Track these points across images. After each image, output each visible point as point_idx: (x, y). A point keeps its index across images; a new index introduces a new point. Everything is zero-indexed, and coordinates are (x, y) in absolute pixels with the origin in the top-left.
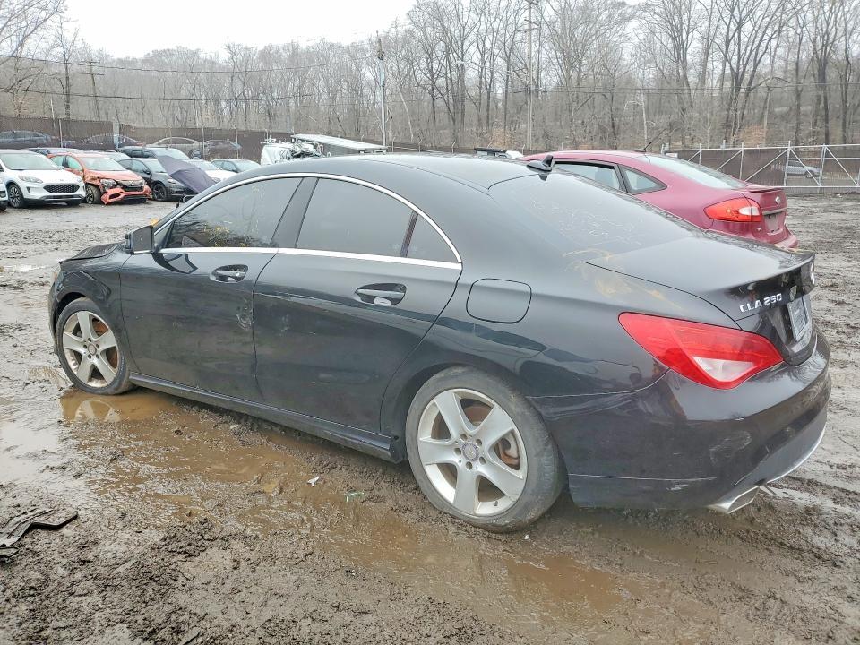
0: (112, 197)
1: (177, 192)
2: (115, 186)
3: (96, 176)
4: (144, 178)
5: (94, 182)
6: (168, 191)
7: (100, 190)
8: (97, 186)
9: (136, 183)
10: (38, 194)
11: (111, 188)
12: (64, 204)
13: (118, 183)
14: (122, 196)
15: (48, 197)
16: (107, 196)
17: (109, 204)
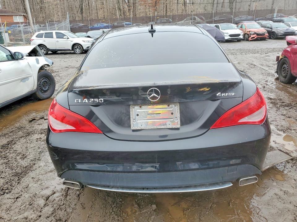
0: (252, 38)
1: (280, 36)
2: (254, 34)
3: (249, 31)
4: (267, 31)
5: (247, 33)
6: (277, 35)
7: (249, 36)
8: (248, 34)
9: (263, 33)
10: (227, 38)
11: (253, 35)
12: (236, 41)
13: (255, 33)
14: (256, 37)
15: (230, 39)
16: (250, 38)
17: (251, 41)
